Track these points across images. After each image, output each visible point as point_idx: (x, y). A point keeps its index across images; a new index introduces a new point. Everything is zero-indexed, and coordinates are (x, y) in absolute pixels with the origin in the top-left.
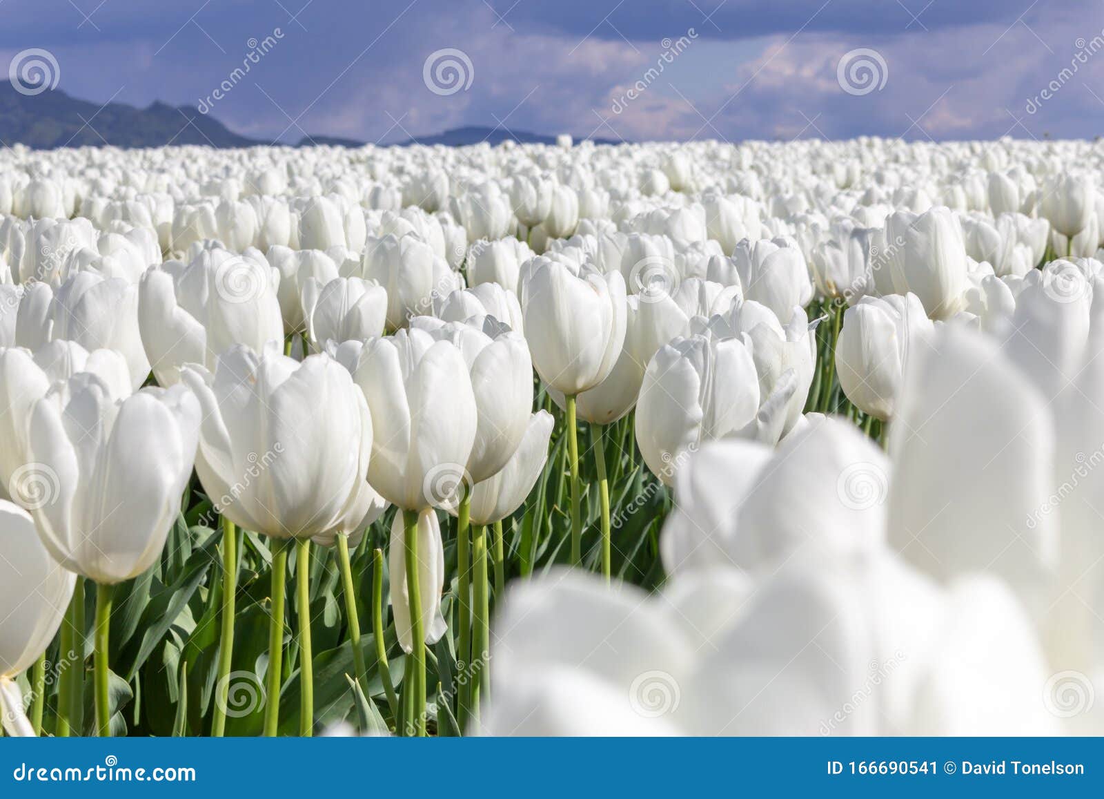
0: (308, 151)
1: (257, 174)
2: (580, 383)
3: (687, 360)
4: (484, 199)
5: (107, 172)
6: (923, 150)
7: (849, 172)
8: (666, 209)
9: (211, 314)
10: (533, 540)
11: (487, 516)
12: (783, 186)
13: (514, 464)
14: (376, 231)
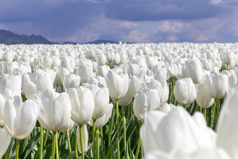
0: (65, 45)
1: (53, 51)
2: (119, 97)
3: (145, 93)
4: (101, 56)
5: (21, 50)
6: (196, 45)
7: (180, 50)
8: (137, 59)
9: (37, 83)
10: (111, 130)
11: (99, 126)
12: (165, 53)
13: (104, 115)
14: (78, 63)
